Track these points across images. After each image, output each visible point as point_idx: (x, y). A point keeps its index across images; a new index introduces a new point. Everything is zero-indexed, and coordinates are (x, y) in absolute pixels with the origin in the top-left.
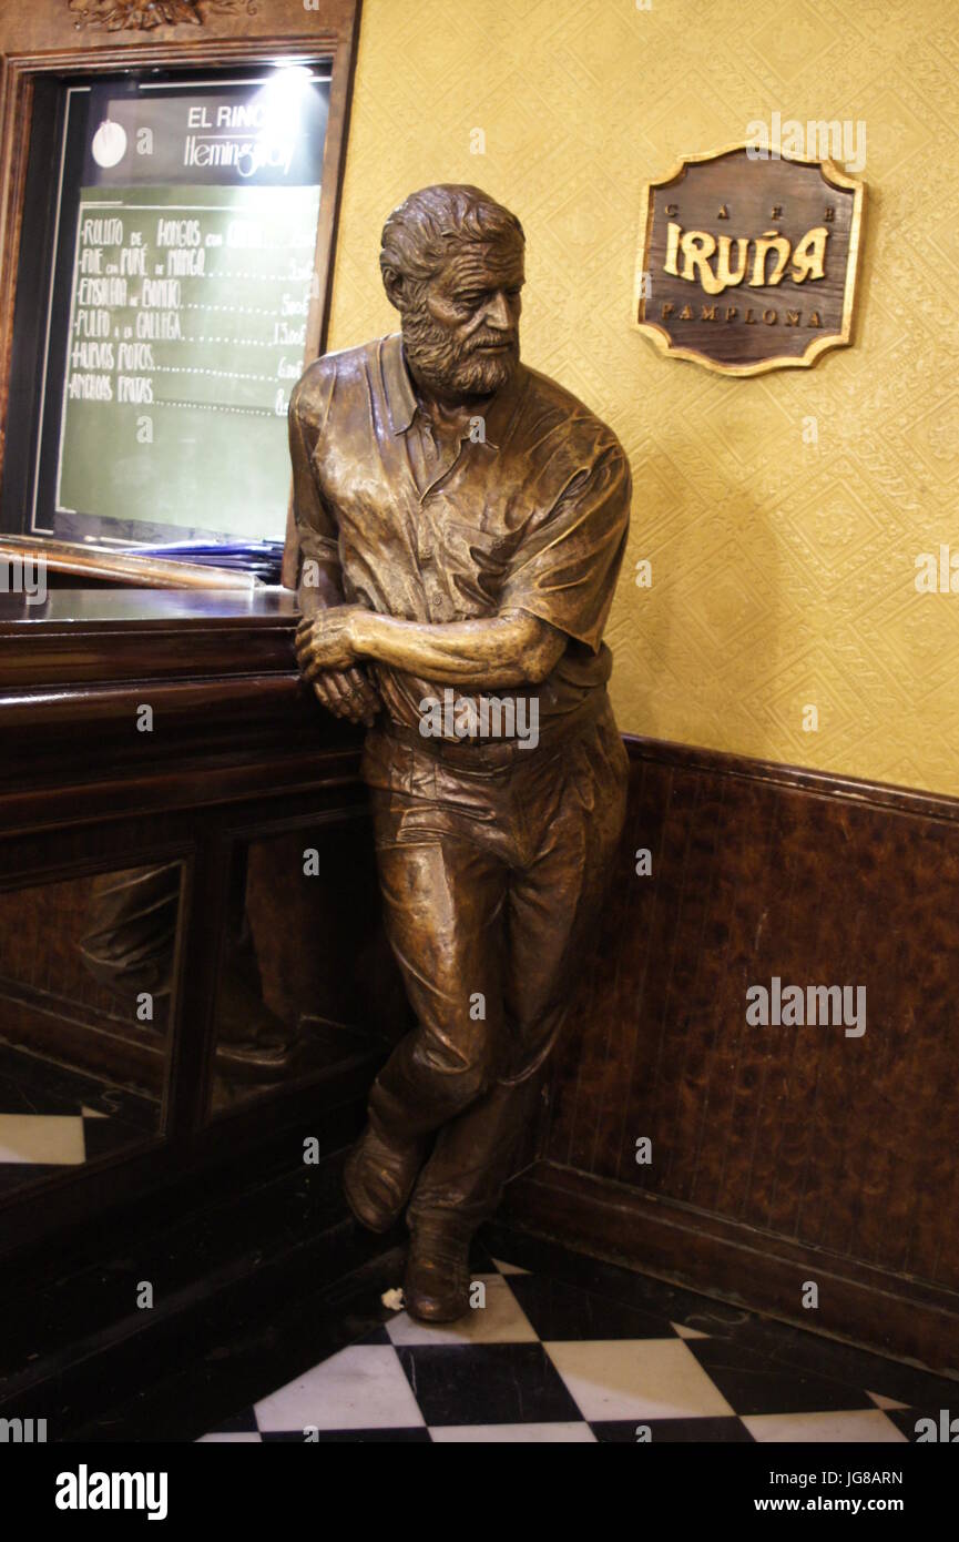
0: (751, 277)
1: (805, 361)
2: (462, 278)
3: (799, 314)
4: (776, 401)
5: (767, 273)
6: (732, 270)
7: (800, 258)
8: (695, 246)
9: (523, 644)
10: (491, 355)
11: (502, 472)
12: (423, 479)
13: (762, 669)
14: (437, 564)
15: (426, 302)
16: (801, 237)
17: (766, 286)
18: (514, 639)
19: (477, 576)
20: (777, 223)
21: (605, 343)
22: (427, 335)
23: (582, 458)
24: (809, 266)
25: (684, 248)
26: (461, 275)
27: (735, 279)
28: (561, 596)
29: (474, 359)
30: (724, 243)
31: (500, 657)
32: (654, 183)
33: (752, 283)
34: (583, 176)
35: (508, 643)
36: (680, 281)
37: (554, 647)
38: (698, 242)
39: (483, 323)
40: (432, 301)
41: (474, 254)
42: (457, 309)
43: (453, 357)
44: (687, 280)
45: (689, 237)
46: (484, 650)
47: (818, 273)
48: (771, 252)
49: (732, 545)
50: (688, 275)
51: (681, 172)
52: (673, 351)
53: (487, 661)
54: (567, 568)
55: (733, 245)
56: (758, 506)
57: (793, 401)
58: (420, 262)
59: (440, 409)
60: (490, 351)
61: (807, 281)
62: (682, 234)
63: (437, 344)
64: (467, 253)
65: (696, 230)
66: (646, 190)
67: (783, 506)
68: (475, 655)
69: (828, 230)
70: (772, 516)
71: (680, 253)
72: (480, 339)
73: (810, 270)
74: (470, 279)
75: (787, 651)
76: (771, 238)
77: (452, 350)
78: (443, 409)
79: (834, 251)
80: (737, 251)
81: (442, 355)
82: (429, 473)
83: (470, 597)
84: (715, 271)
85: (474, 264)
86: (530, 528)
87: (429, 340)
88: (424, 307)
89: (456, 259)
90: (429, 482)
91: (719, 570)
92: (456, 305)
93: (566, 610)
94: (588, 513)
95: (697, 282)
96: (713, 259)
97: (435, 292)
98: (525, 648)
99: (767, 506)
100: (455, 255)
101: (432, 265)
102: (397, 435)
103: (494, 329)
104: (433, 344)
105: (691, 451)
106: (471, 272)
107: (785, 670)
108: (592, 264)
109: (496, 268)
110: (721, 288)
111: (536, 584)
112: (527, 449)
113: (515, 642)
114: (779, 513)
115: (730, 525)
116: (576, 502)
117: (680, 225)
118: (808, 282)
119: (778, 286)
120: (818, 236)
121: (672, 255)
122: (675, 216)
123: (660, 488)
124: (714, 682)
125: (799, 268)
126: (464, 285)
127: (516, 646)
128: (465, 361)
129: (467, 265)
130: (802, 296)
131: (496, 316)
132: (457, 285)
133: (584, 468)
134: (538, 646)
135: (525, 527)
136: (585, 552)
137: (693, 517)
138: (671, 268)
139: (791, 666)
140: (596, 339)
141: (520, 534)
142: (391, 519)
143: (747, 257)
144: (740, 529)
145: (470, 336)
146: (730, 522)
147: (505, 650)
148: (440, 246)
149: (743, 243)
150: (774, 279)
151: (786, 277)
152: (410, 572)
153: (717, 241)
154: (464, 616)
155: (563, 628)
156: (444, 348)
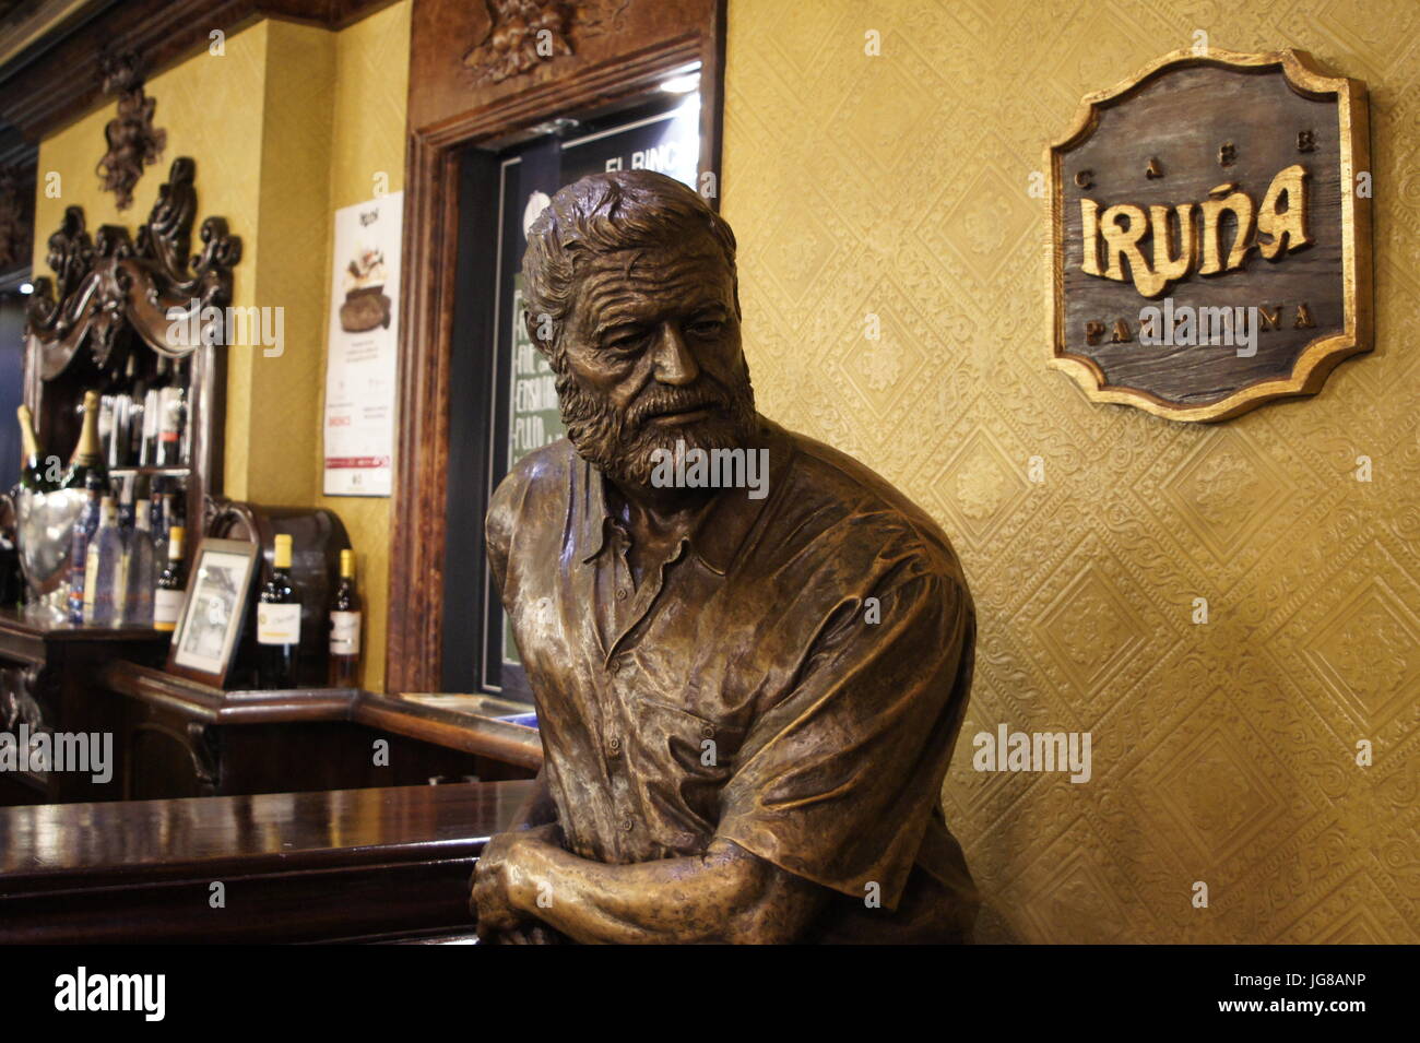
0: (1202, 261)
1: (1294, 385)
2: (600, 310)
3: (1279, 309)
4: (1263, 457)
5: (1223, 250)
6: (1174, 255)
7: (1270, 221)
8: (1118, 229)
9: (727, 905)
10: (673, 426)
11: (725, 612)
12: (611, 627)
13: (1278, 905)
14: (626, 766)
15: (565, 353)
16: (1267, 185)
17: (1224, 272)
18: (712, 894)
19: (679, 784)
20: (1228, 170)
21: (1025, 392)
22: (576, 405)
23: (851, 582)
24: (1283, 228)
25: (1105, 232)
26: (598, 304)
27: (1178, 269)
28: (799, 817)
29: (648, 437)
30: (1158, 215)
31: (691, 925)
32: (1055, 143)
33: (1202, 272)
34: (981, 155)
35: (703, 903)
36: (1106, 283)
37: (789, 908)
38: (1122, 220)
39: (650, 378)
40: (571, 351)
41: (612, 270)
42: (606, 360)
43: (613, 437)
44: (1114, 281)
45: (1110, 215)
46: (665, 914)
47: (1297, 238)
48: (1226, 218)
49: (1218, 697)
50: (1115, 273)
51: (1090, 120)
52: (1103, 393)
53: (672, 931)
54: (814, 769)
55: (1172, 217)
56: (1251, 629)
57: (1290, 452)
58: (545, 293)
59: (650, 519)
60: (673, 420)
61: (1284, 253)
62: (1100, 213)
63: (589, 417)
64: (602, 270)
65: (1118, 204)
66: (1046, 155)
67: (1289, 628)
68: (653, 922)
69: (1305, 167)
70: (1273, 645)
71: (1101, 243)
72: (648, 402)
73: (1286, 236)
74: (611, 309)
75: (1315, 874)
76: (1224, 195)
77: (610, 425)
78: (656, 518)
79: (1319, 201)
80: (1178, 225)
81: (599, 435)
82: (620, 620)
83: (674, 820)
84: (1150, 263)
85: (614, 286)
86: (762, 704)
87: (579, 413)
88: (564, 363)
89: (588, 280)
90: (616, 634)
91: (1204, 735)
92: (604, 354)
93: (808, 841)
94: (850, 673)
95: (1128, 281)
96: (1145, 243)
97: (574, 336)
98: (733, 911)
99: (1267, 629)
100: (586, 276)
101: (560, 295)
102: (586, 562)
103: (667, 385)
104: (584, 419)
105: (1148, 547)
106: (608, 299)
107: (1311, 908)
108: (1001, 281)
109: (650, 287)
110: (1160, 286)
111: (757, 800)
112: (771, 572)
113: (713, 901)
114: (1286, 641)
115: (1214, 663)
116: (836, 655)
117: (1096, 201)
118: (1287, 255)
119: (1242, 268)
120: (1291, 179)
121: (1090, 246)
122: (1089, 187)
123: (1110, 609)
124: (1207, 921)
125: (1270, 236)
126: (605, 321)
127: (716, 907)
128: (635, 439)
129: (602, 289)
130: (1280, 279)
131: (665, 363)
132: (596, 322)
133: (852, 597)
134: (756, 906)
135: (753, 704)
136: (846, 740)
137: (1161, 652)
138: (1090, 266)
139: (1322, 900)
140: (1013, 389)
141: (748, 712)
142: (571, 695)
143: (1193, 231)
144: (1228, 668)
145: (632, 400)
146: (1213, 659)
147: (698, 914)
148: (564, 264)
149: (1184, 211)
150: (1235, 259)
151: (1252, 254)
152: (596, 778)
153: (1148, 215)
154: (663, 850)
155: (803, 873)
156: (599, 422)
